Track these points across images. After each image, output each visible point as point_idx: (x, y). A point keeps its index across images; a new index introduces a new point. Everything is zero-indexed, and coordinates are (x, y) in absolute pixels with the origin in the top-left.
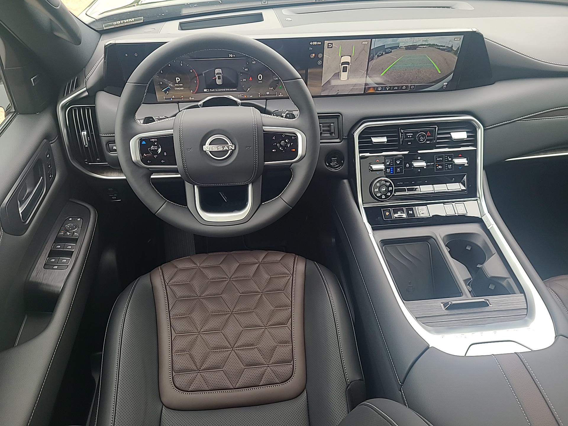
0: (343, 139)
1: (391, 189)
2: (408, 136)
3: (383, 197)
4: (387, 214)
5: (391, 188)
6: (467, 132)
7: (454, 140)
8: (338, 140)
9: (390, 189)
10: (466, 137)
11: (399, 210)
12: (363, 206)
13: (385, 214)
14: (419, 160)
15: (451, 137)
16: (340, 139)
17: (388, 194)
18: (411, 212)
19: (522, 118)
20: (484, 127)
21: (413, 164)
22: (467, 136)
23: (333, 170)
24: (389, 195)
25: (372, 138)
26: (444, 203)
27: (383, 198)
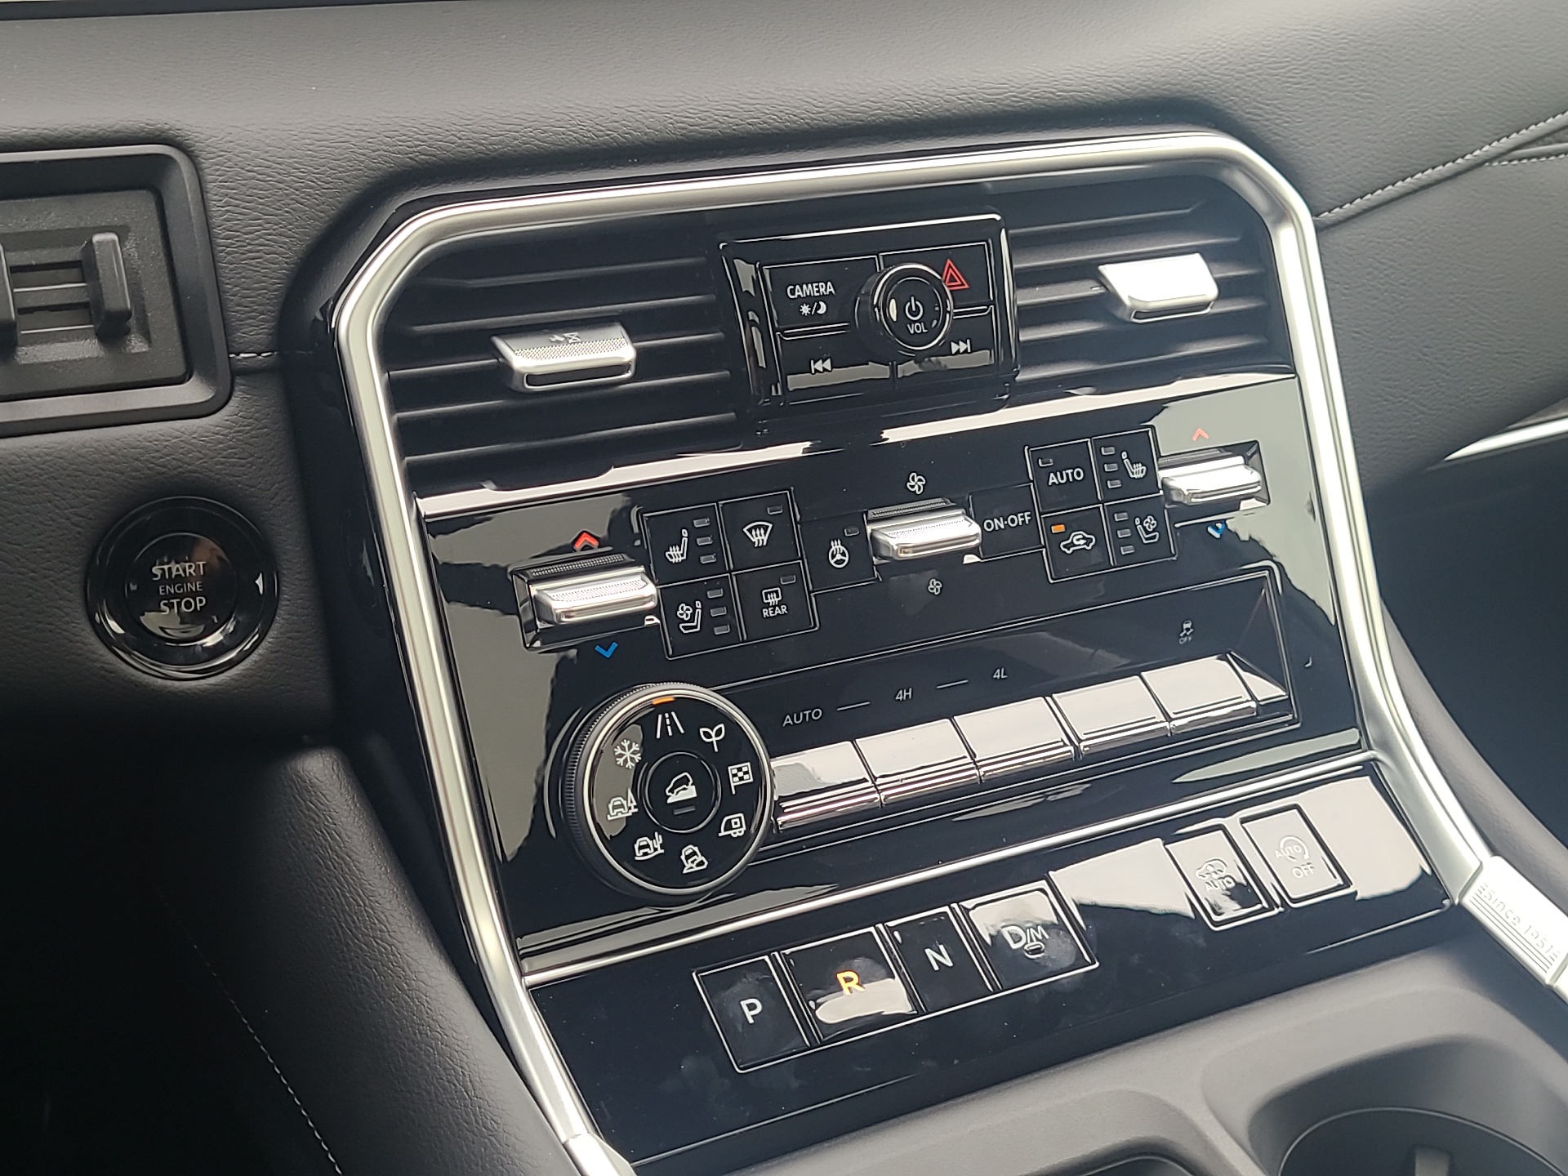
0: (236, 373)
1: (749, 779)
2: (802, 300)
3: (693, 860)
4: (751, 1009)
5: (746, 766)
6: (1211, 256)
7: (1139, 314)
8: (192, 392)
9: (734, 782)
10: (1210, 291)
11: (845, 955)
12: (522, 974)
13: (731, 1021)
14: (915, 498)
15: (1110, 298)
16: (210, 377)
17: (729, 827)
18: (939, 957)
19: (1515, 138)
20: (1315, 213)
21: (879, 537)
22: (1219, 282)
23: (181, 680)
24: (737, 832)
25: (501, 344)
26: (1169, 831)
27: (690, 867)
